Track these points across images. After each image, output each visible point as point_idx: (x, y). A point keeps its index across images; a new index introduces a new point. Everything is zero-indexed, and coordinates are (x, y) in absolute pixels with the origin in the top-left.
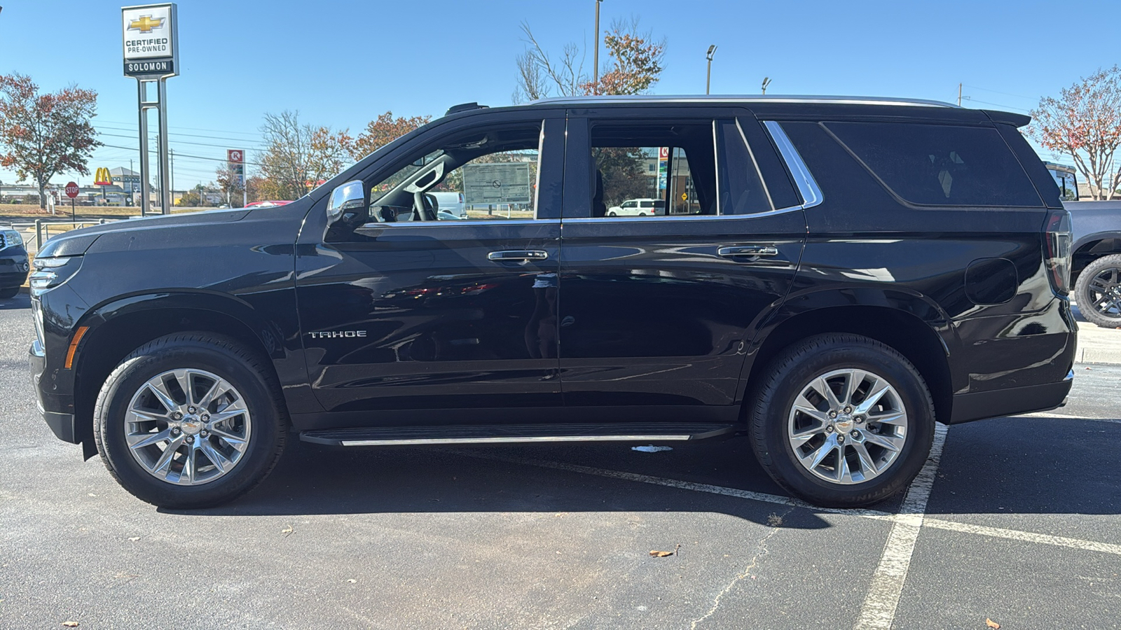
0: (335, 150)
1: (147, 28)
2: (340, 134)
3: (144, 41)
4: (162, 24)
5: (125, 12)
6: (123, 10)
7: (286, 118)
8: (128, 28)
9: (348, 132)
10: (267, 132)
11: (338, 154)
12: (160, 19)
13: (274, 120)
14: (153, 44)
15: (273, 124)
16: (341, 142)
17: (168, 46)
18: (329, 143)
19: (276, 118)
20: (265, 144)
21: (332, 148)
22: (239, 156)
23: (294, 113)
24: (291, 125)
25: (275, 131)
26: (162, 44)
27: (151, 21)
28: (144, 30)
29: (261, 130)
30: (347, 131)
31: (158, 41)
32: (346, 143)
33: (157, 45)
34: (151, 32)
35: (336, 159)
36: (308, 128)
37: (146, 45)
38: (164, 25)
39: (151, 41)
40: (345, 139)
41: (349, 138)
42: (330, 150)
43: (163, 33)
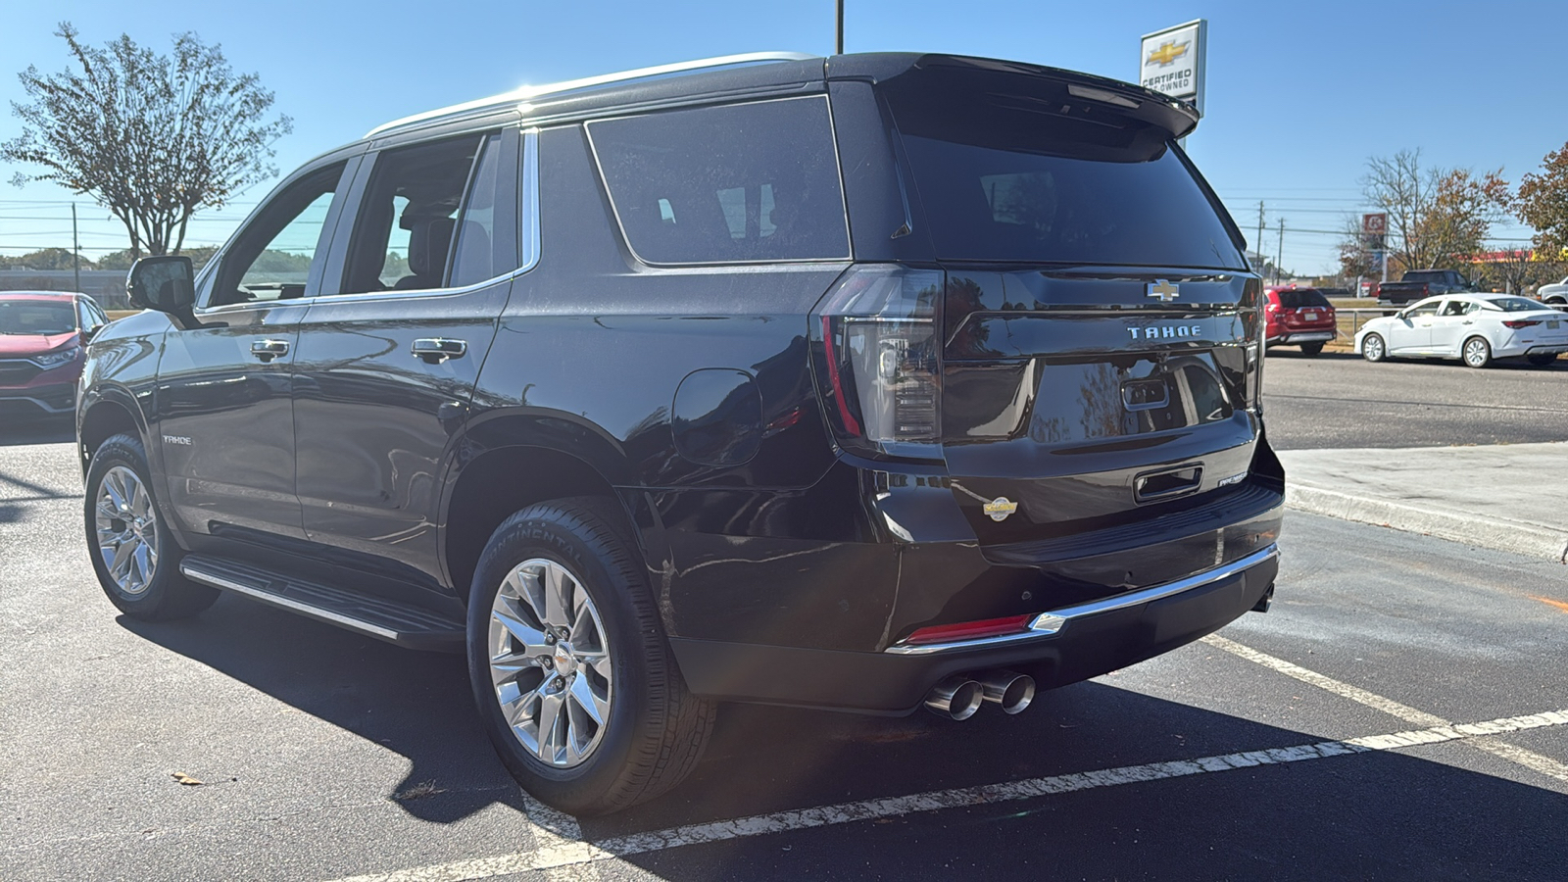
0: (1475, 204)
1: (1168, 59)
2: (1488, 177)
3: (1163, 77)
4: (1186, 51)
5: (1145, 41)
6: (1143, 39)
7: (1401, 163)
8: (1147, 63)
9: (1502, 173)
10: (1370, 185)
11: (1481, 210)
12: (1184, 44)
13: (1382, 166)
14: (1173, 80)
15: (1381, 172)
16: (1487, 190)
17: (1191, 79)
18: (1468, 193)
19: (1385, 163)
20: (1366, 203)
21: (1472, 199)
22: (1380, 221)
23: (1414, 154)
24: (1408, 172)
25: (1383, 183)
26: (1184, 78)
27: (1174, 48)
28: (1164, 61)
29: (1362, 182)
30: (1500, 172)
31: (1180, 75)
32: (1496, 191)
33: (1178, 80)
34: (1173, 64)
35: (1477, 218)
36: (1434, 173)
37: (1166, 83)
38: (1188, 53)
39: (1171, 76)
40: (1495, 185)
41: (1502, 183)
42: (1467, 204)
43: (1186, 63)
